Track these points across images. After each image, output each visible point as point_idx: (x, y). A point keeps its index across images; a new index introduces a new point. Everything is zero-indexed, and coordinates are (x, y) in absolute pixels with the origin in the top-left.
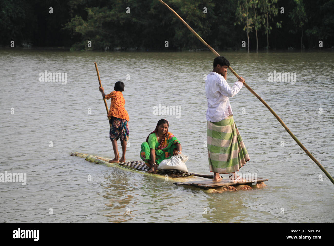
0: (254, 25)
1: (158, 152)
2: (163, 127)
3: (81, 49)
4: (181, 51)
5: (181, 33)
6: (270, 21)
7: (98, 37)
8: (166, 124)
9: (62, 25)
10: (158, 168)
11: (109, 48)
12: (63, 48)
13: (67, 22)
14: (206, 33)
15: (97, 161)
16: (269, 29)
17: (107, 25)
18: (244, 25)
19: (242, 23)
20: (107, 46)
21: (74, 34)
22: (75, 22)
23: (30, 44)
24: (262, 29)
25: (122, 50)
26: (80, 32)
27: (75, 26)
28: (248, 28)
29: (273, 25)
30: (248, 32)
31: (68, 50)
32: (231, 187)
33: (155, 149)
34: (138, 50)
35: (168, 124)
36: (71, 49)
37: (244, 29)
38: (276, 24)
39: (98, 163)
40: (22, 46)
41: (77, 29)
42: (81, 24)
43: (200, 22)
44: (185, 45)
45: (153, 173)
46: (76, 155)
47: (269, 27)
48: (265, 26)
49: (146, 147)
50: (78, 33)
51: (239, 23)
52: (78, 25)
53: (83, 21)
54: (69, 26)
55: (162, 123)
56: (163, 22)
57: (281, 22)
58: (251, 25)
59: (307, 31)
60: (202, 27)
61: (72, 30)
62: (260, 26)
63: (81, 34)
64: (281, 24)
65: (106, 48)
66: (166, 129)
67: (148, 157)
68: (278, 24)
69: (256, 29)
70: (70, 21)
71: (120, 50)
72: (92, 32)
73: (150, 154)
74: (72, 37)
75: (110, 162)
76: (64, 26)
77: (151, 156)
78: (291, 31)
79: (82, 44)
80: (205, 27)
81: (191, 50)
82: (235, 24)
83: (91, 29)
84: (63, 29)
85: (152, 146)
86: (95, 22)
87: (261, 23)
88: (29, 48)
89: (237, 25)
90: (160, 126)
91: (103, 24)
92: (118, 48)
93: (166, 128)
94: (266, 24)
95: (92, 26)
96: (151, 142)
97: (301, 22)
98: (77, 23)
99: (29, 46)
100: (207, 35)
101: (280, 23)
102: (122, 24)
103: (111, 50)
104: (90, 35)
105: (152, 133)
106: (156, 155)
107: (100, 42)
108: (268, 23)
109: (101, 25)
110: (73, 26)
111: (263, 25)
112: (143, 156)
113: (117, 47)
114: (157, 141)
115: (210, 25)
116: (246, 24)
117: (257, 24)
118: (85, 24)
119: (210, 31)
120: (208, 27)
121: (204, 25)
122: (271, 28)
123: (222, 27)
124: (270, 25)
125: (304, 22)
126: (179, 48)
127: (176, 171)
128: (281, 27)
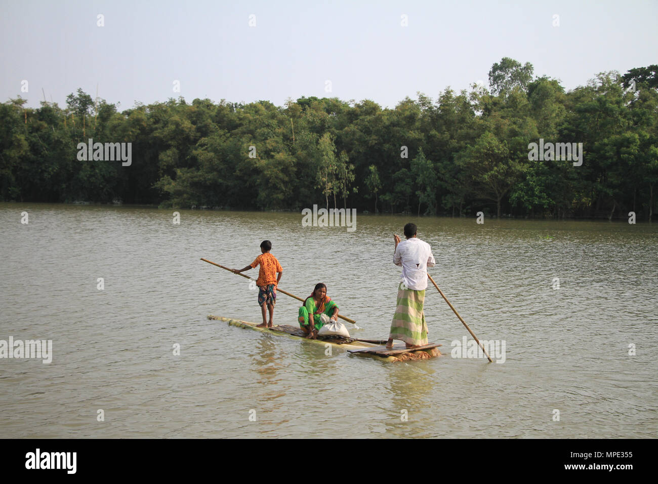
0: (333, 189)
1: (317, 317)
2: (321, 291)
3: (169, 207)
4: (264, 211)
5: (264, 194)
6: (347, 186)
7: (185, 196)
8: (324, 288)
9: (152, 184)
10: (318, 333)
11: (195, 206)
12: (152, 205)
13: (157, 181)
14: (288, 195)
15: (244, 326)
16: (346, 193)
17: (194, 185)
18: (323, 188)
19: (321, 187)
20: (194, 204)
21: (162, 192)
22: (164, 181)
23: (120, 201)
24: (340, 193)
25: (208, 209)
26: (169, 191)
27: (164, 185)
28: (328, 192)
29: (350, 190)
30: (327, 195)
31: (157, 208)
32: (410, 354)
33: (313, 313)
34: (223, 209)
35: (326, 288)
36: (159, 207)
37: (323, 193)
38: (353, 189)
39: (245, 327)
40: (113, 203)
41: (166, 188)
42: (169, 184)
43: (282, 185)
44: (268, 205)
45: (312, 338)
46: (214, 319)
47: (346, 192)
48: (342, 190)
49: (304, 311)
50: (166, 191)
51: (319, 187)
52: (167, 185)
53: (172, 181)
54: (158, 185)
55: (319, 287)
56: (248, 183)
57: (358, 187)
58: (330, 189)
59: (380, 197)
60: (284, 189)
61: (161, 189)
62: (338, 190)
63: (169, 193)
64: (358, 189)
65: (193, 207)
66: (324, 294)
67: (306, 323)
68: (354, 189)
69: (334, 193)
70: (159, 181)
71: (206, 209)
72: (180, 191)
73: (309, 319)
74: (161, 196)
75: (258, 326)
76: (154, 185)
77: (310, 321)
78: (367, 196)
79: (170, 203)
80: (287, 190)
81: (274, 210)
82: (315, 188)
83: (179, 188)
84: (153, 187)
85: (310, 311)
86: (183, 181)
87: (339, 187)
88: (119, 205)
89: (317, 188)
90: (318, 290)
91: (190, 183)
92: (204, 207)
93: (324, 292)
94: (343, 188)
95: (180, 185)
96: (309, 306)
97: (376, 188)
98: (166, 182)
99: (119, 203)
100: (289, 197)
101: (356, 188)
102: (208, 184)
103: (198, 208)
104: (178, 193)
105: (309, 297)
106: (314, 319)
107: (187, 201)
108: (345, 188)
109: (189, 184)
110: (162, 185)
111: (340, 189)
112: (301, 321)
113: (203, 205)
114: (314, 305)
115: (292, 188)
116: (325, 188)
117: (335, 188)
118: (173, 183)
119: (292, 193)
120: (290, 189)
121: (286, 187)
122: (348, 193)
123: (303, 189)
124: (347, 190)
125: (378, 188)
126: (262, 208)
127: (338, 337)
128: (357, 192)
